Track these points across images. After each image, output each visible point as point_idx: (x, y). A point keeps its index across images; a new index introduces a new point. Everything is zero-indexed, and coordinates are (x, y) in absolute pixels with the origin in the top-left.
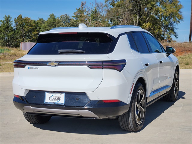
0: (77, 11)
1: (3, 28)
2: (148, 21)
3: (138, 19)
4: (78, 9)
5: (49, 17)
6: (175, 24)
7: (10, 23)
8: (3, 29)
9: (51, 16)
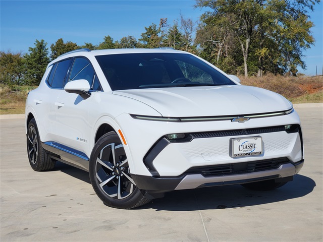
0: (146, 31)
1: (35, 59)
2: (262, 46)
3: (247, 43)
4: (148, 27)
5: (104, 41)
6: (301, 49)
7: (45, 51)
8: (34, 61)
9: (106, 40)
